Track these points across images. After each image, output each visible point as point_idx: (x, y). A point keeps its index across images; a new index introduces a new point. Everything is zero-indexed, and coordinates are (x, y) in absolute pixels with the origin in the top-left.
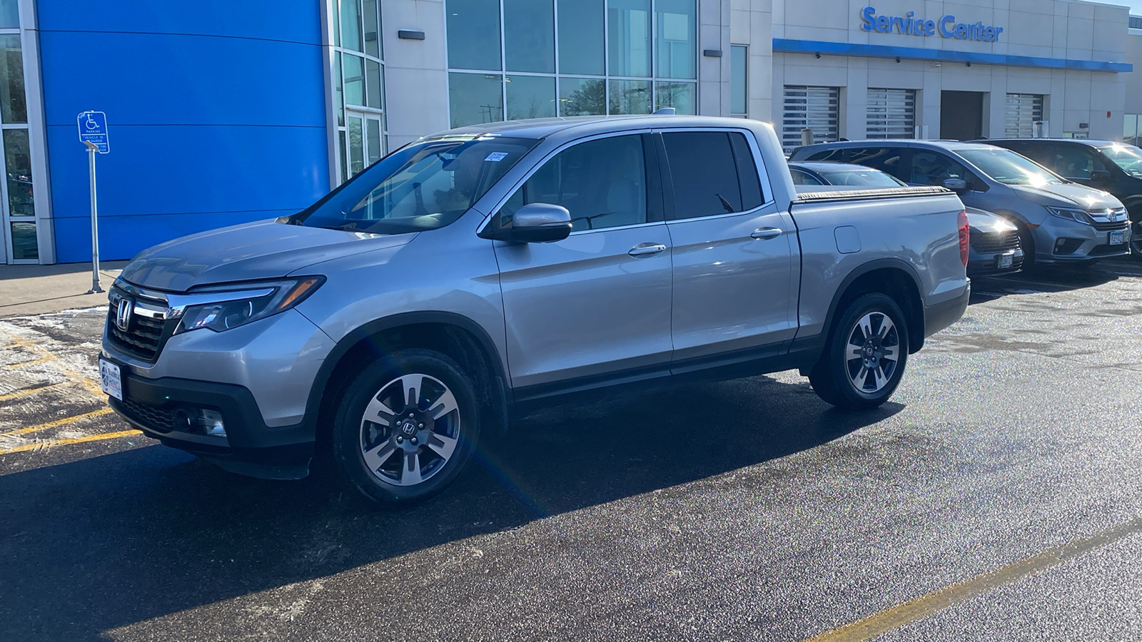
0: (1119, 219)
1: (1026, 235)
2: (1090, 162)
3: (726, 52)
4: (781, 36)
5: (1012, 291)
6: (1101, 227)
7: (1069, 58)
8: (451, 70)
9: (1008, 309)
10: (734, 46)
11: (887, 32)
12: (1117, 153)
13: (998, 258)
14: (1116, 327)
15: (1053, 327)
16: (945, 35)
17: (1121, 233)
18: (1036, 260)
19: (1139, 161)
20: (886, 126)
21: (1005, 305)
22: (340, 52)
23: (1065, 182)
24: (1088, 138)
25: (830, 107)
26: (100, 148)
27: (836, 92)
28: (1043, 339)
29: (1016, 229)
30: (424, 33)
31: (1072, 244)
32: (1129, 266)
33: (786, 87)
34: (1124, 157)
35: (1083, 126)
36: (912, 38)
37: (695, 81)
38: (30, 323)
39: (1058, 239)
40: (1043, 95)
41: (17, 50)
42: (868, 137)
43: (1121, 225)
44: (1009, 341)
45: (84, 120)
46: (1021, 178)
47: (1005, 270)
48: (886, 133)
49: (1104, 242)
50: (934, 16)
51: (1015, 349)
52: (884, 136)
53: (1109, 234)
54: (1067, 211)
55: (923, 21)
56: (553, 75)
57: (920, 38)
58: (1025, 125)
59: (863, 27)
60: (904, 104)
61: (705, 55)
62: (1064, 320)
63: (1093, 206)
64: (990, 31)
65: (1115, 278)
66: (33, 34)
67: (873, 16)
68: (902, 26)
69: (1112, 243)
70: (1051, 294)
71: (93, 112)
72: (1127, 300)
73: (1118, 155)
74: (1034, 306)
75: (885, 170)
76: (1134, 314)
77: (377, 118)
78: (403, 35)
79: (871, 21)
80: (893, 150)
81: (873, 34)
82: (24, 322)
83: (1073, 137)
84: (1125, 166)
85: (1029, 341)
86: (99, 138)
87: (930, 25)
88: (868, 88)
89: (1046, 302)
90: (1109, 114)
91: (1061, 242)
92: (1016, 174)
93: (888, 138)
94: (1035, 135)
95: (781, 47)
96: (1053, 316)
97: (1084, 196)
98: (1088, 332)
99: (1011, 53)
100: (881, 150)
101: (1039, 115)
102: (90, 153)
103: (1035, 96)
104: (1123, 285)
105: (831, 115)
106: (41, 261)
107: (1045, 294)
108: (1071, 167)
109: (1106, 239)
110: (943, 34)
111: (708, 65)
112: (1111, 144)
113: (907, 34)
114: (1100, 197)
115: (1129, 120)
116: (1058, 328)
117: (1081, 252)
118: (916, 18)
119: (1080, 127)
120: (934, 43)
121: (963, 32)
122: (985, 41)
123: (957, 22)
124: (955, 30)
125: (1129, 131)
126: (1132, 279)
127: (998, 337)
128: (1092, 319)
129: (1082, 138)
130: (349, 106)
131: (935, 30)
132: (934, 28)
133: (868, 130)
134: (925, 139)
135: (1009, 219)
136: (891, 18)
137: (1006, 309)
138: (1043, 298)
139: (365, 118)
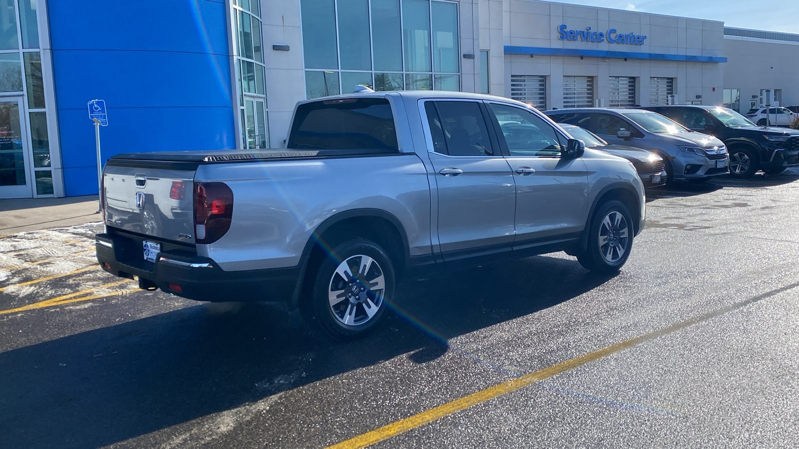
0: (722, 152)
1: (668, 163)
2: (704, 119)
3: (477, 55)
4: (508, 45)
5: (661, 197)
6: (711, 157)
7: (688, 54)
8: (307, 70)
9: (660, 207)
10: (482, 51)
11: (575, 40)
12: (719, 113)
13: (652, 177)
14: (723, 214)
15: (686, 215)
16: (611, 41)
17: (724, 161)
18: (674, 178)
19: (733, 118)
20: (576, 100)
21: (657, 204)
22: (240, 60)
23: (689, 131)
24: (701, 104)
25: (540, 89)
26: (102, 123)
27: (543, 79)
28: (681, 222)
29: (662, 159)
30: (289, 47)
31: (695, 168)
32: (729, 181)
33: (512, 76)
34: (723, 115)
35: (698, 97)
36: (590, 43)
37: (459, 74)
38: (68, 231)
39: (686, 165)
40: (672, 78)
41: (38, 62)
42: (565, 107)
43: (723, 156)
44: (662, 223)
45: (92, 105)
46: (663, 129)
47: (656, 184)
48: (576, 104)
49: (714, 167)
50: (603, 30)
51: (665, 227)
52: (574, 106)
53: (716, 161)
54: (691, 148)
55: (596, 33)
56: (371, 72)
57: (595, 44)
58: (662, 97)
59: (559, 37)
60: (586, 85)
61: (464, 57)
62: (693, 211)
63: (706, 144)
64: (639, 38)
65: (721, 188)
66: (49, 52)
67: (565, 30)
68: (584, 36)
69: (718, 167)
70: (684, 198)
71: (97, 100)
72: (728, 200)
73: (720, 114)
74: (674, 205)
75: (582, 126)
76: (732, 207)
77: (262, 100)
78: (276, 48)
79: (564, 33)
80: (583, 115)
81: (566, 41)
82: (64, 230)
83: (692, 104)
84: (724, 121)
85: (673, 223)
86: (101, 117)
87: (601, 35)
88: (564, 76)
89: (681, 202)
90: (714, 89)
91: (689, 167)
92: (660, 127)
93: (577, 107)
94: (670, 103)
95: (510, 51)
96: (686, 209)
97: (701, 139)
98: (706, 217)
99: (652, 52)
100: (576, 115)
101: (671, 91)
102: (96, 126)
103: (668, 78)
104: (725, 192)
105: (540, 94)
106: (55, 195)
107: (680, 198)
108: (692, 123)
109: (715, 165)
110: (609, 41)
111: (466, 64)
112: (716, 108)
113: (587, 42)
114: (709, 139)
115: (726, 92)
116: (689, 216)
117: (701, 173)
118: (592, 31)
119: (697, 98)
120: (604, 46)
121: (621, 39)
122: (635, 45)
123: (618, 33)
124: (617, 38)
125: (727, 100)
126: (731, 188)
127: (655, 221)
128: (708, 210)
129: (698, 105)
130: (245, 93)
131: (605, 38)
132: (604, 37)
133: (564, 102)
134: (602, 107)
135: (657, 154)
136: (577, 31)
137: (658, 206)
138: (679, 200)
139: (255, 101)
